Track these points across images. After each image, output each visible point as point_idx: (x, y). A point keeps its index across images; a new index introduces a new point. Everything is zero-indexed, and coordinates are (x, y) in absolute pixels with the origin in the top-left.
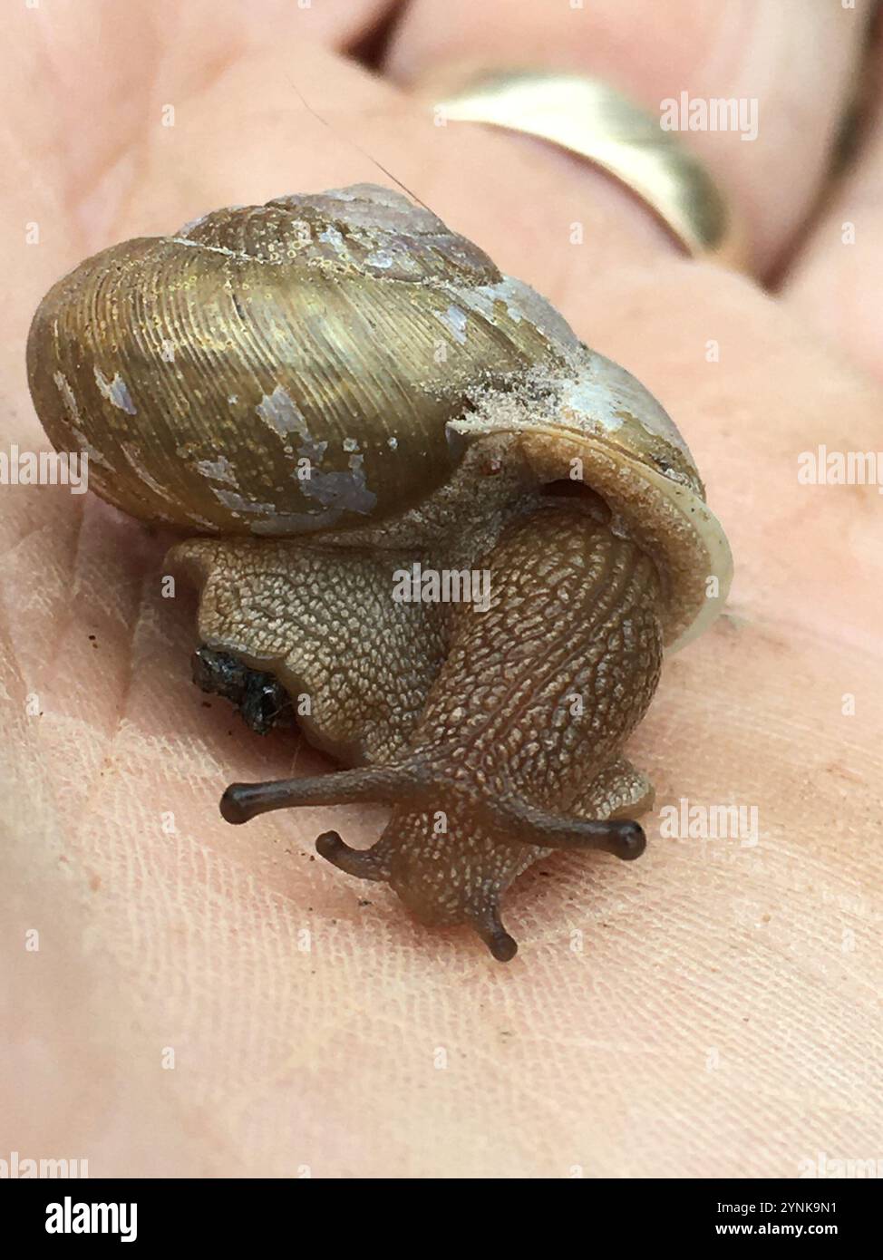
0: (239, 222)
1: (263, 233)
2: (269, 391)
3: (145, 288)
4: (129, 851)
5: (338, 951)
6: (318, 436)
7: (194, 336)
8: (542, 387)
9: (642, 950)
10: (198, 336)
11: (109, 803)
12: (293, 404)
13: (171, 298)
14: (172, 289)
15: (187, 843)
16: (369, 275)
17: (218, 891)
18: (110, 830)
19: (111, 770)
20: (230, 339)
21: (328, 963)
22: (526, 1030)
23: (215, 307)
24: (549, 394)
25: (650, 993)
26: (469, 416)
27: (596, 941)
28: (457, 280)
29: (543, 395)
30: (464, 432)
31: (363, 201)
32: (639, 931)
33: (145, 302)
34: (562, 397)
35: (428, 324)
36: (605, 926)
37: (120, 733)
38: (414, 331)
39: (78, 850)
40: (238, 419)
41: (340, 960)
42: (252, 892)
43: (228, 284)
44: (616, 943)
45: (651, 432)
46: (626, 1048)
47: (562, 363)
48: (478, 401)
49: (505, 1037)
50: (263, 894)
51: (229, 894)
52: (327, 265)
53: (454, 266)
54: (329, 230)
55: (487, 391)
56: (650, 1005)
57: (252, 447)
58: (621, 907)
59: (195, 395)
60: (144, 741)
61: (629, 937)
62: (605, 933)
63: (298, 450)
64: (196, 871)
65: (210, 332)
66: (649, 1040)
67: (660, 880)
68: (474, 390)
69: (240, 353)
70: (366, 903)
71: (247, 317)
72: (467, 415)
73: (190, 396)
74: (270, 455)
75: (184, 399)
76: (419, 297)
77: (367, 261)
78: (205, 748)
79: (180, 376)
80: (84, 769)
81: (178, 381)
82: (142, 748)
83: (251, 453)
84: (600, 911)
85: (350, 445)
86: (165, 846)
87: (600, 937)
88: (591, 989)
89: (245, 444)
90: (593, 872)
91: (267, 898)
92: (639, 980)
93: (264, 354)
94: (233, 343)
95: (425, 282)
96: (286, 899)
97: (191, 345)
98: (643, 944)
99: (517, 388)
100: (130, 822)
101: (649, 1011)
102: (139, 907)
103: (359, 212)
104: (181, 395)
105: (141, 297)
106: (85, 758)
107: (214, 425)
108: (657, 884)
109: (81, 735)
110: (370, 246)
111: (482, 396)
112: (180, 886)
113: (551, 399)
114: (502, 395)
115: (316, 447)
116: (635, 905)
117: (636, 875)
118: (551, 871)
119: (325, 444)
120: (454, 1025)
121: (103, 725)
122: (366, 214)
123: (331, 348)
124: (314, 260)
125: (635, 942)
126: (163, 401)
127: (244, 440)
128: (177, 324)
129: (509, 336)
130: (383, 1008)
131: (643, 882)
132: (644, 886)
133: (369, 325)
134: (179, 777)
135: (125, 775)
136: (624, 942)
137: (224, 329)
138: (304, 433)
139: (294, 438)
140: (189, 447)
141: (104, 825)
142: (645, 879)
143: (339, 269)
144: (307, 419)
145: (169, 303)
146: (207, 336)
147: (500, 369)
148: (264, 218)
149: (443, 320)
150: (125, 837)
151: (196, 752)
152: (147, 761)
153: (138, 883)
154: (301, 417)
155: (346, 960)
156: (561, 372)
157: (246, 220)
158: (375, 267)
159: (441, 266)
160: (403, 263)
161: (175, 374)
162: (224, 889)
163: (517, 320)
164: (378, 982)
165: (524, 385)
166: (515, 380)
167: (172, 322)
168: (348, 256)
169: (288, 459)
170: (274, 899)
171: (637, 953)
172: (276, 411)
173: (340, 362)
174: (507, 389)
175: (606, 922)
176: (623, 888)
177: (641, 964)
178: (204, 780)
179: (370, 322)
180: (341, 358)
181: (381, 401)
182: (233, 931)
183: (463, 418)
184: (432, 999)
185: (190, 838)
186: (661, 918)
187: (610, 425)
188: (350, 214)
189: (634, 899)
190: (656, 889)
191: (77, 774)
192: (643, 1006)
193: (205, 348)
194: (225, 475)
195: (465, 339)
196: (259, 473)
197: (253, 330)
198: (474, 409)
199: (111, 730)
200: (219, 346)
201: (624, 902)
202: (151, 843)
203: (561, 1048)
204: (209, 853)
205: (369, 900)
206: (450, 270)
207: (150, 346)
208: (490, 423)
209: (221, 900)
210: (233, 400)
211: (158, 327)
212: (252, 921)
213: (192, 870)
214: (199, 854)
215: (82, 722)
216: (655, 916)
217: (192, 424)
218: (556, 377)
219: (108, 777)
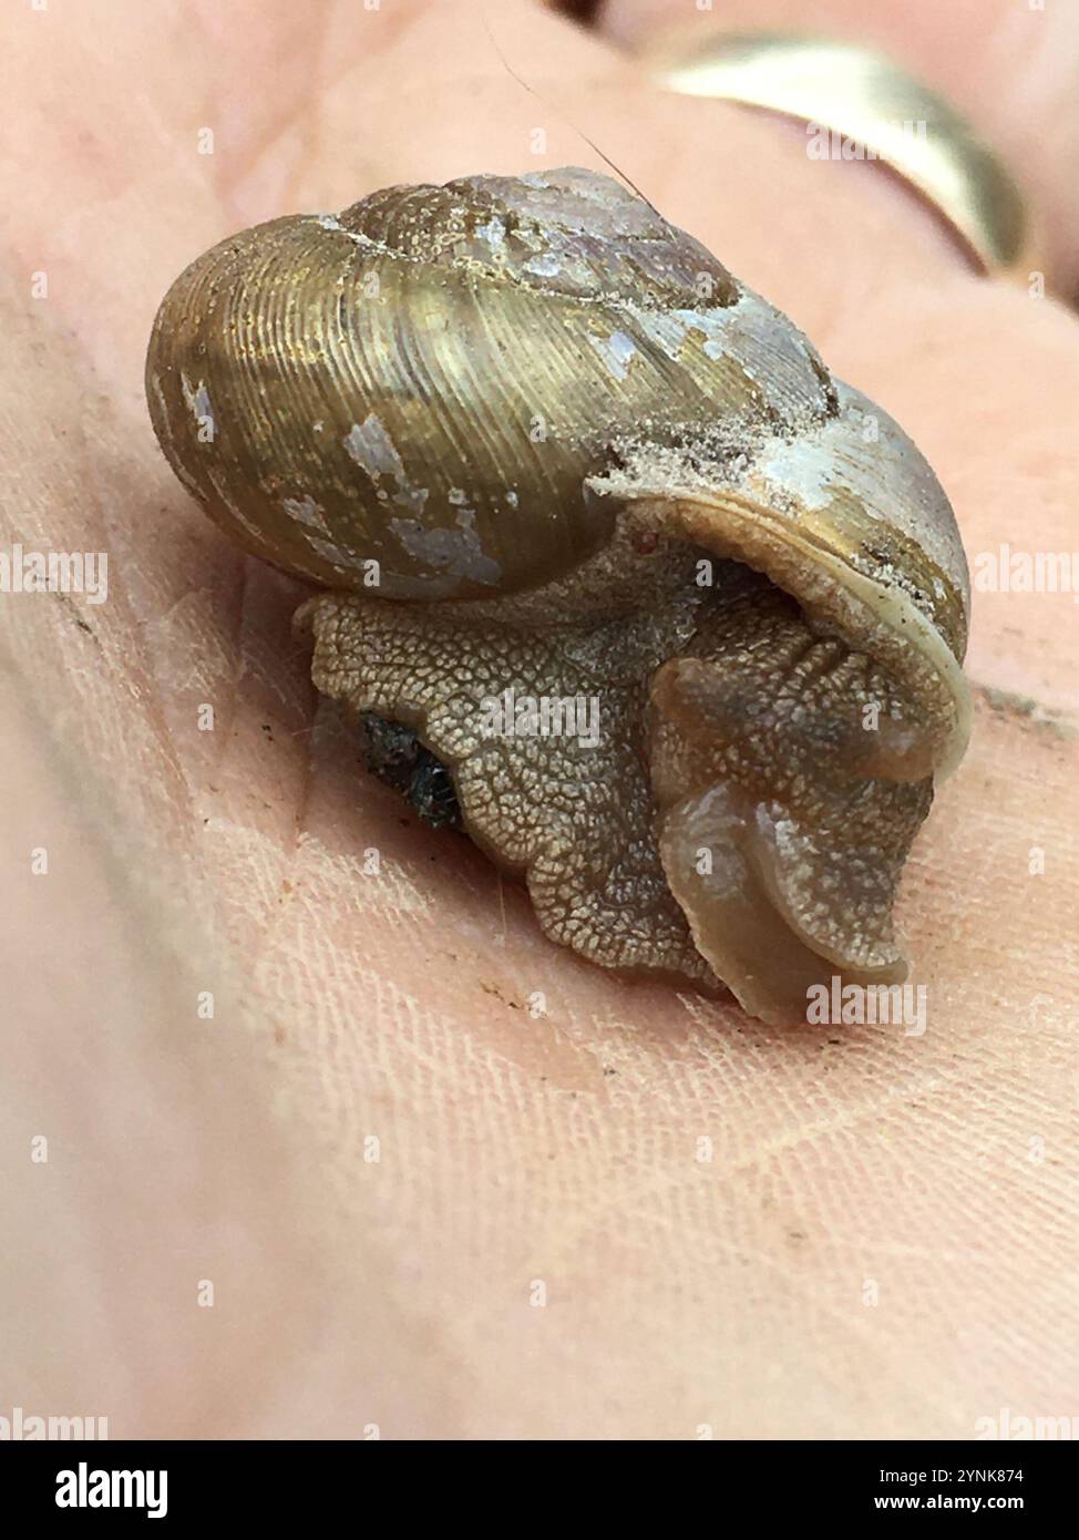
0: (392, 206)
1: (413, 220)
2: (360, 421)
3: (250, 279)
4: (318, 997)
5: (580, 1131)
6: (416, 482)
7: (284, 343)
8: (728, 444)
9: (962, 1136)
10: (289, 344)
11: (291, 935)
12: (387, 438)
13: (273, 293)
14: (277, 281)
15: (388, 991)
16: (526, 284)
17: (429, 1052)
18: (294, 968)
19: (291, 895)
20: (323, 351)
21: (570, 1145)
22: (824, 1233)
23: (317, 308)
24: (738, 455)
25: (977, 1189)
26: (616, 474)
27: (903, 1124)
28: (647, 300)
29: (729, 456)
30: (603, 493)
31: (557, 190)
32: (959, 1113)
33: (244, 295)
34: (758, 461)
35: (578, 352)
36: (914, 1106)
37: (299, 851)
38: (556, 360)
39: (259, 995)
40: (323, 450)
41: (583, 1141)
42: (471, 1056)
43: (341, 281)
44: (928, 1127)
45: (875, 516)
46: (949, 1256)
47: (773, 414)
48: (629, 455)
49: (795, 1240)
50: (483, 1058)
51: (442, 1057)
52: (474, 266)
53: (647, 281)
54: (492, 223)
55: (643, 444)
56: (977, 1204)
57: (340, 487)
58: (933, 1084)
59: (277, 415)
60: (330, 861)
61: (945, 1120)
62: (915, 1116)
63: (394, 497)
64: (401, 1026)
65: (302, 339)
66: (979, 1246)
67: (981, 1050)
68: (625, 441)
69: (330, 368)
70: (613, 1072)
71: (350, 324)
72: (612, 472)
73: (273, 417)
74: (361, 499)
75: (265, 421)
76: (579, 318)
77: (527, 267)
78: (403, 875)
79: (263, 392)
80: (260, 892)
81: (261, 397)
82: (328, 870)
83: (340, 495)
84: (906, 1088)
85: (456, 496)
86: (361, 993)
87: (909, 1120)
88: (900, 1182)
89: (333, 484)
90: (896, 1041)
91: (489, 1063)
92: (961, 1172)
93: (359, 372)
94: (326, 357)
95: (599, 299)
96: (511, 1064)
97: (279, 354)
98: (964, 1129)
99: (690, 444)
100: (318, 961)
101: (977, 1211)
102: (335, 1068)
103: (543, 203)
104: (262, 415)
105: (243, 288)
106: (260, 879)
107: (298, 456)
108: (978, 1056)
109: (255, 850)
110: (537, 247)
111: (635, 449)
112: (383, 1045)
113: (741, 460)
114: (665, 451)
115: (415, 495)
116: (950, 1081)
117: (950, 1045)
118: (842, 1039)
119: (425, 493)
120: (731, 1224)
121: (282, 839)
122: (553, 207)
123: (441, 371)
124: (461, 260)
125: (954, 1126)
126: (243, 418)
127: (331, 478)
128: (269, 325)
129: (693, 375)
130: (641, 1203)
131: (958, 1053)
132: (962, 1058)
133: (497, 348)
134: (374, 908)
135: (308, 902)
136: (940, 1126)
137: (320, 337)
138: (400, 475)
139: (388, 481)
140: (272, 481)
141: (285, 963)
142: (961, 1050)
143: (489, 274)
144: (402, 459)
145: (268, 298)
146: (299, 345)
147: (668, 418)
148: (420, 203)
149: (601, 349)
150: (313, 981)
151: (392, 877)
152: (336, 887)
153: (333, 1038)
154: (397, 457)
155: (591, 1143)
156: (765, 428)
157: (401, 203)
158: (536, 276)
159: (628, 279)
160: (575, 272)
161: (258, 388)
162: (436, 1049)
163: (715, 356)
164: (631, 1171)
165: (702, 441)
166: (688, 433)
167: (265, 322)
168: (504, 259)
169: (381, 507)
170: (497, 1063)
171: (957, 1140)
172: (367, 446)
173: (450, 390)
174: (676, 443)
175: (916, 1102)
176: (935, 1061)
177: (964, 1153)
178: (404, 912)
179: (500, 344)
180: (453, 387)
181: (498, 444)
182: (451, 1102)
183: (607, 475)
184: (701, 1192)
185: (391, 984)
186: (984, 1098)
187: (813, 501)
188: (531, 205)
189: (949, 1074)
190: (975, 1061)
191: (252, 899)
192: (969, 1206)
193: (293, 359)
194: (314, 519)
195: (625, 375)
196: (351, 521)
197: (352, 341)
198: (621, 465)
199: (291, 846)
200: (310, 358)
201: (935, 1078)
202: (343, 988)
203: (868, 1255)
204: (416, 1006)
205: (615, 1068)
206: (640, 286)
207: (237, 351)
208: (637, 485)
209: (433, 1064)
210: (318, 427)
211: (250, 327)
212: (473, 1091)
213: (395, 1024)
214: (403, 1005)
215: (257, 834)
216: (977, 1095)
217: (274, 452)
218: (757, 434)
219: (287, 907)
